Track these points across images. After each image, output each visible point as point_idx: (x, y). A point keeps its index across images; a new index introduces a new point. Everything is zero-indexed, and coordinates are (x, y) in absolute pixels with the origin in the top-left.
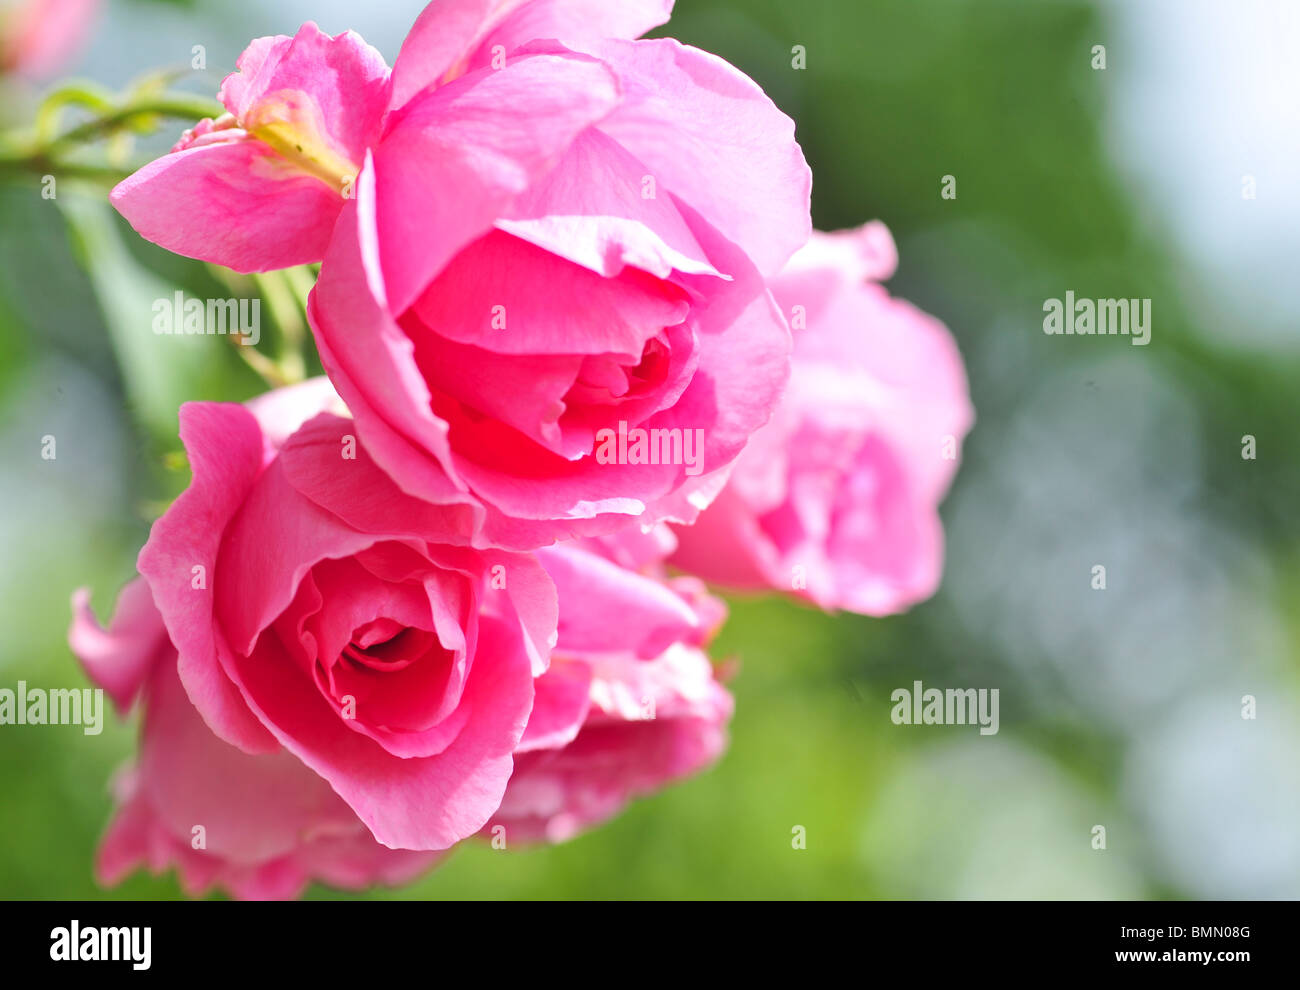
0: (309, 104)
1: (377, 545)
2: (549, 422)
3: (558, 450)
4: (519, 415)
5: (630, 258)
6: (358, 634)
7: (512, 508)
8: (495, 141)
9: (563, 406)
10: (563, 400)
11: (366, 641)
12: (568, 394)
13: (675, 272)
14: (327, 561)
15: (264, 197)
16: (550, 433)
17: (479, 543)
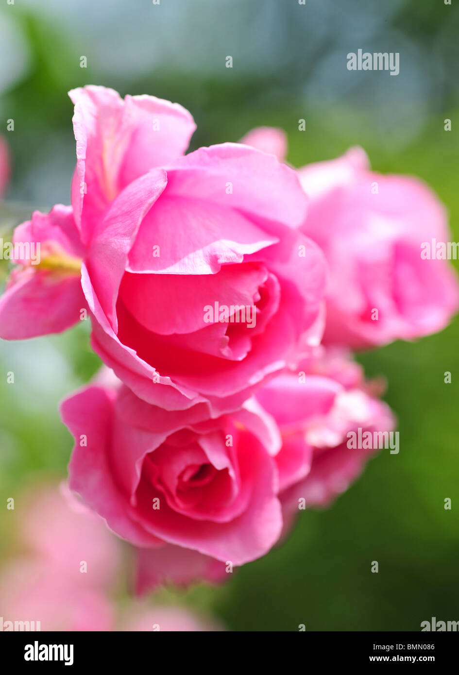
0: (56, 245)
1: (168, 438)
2: (224, 347)
3: (233, 359)
4: (210, 349)
5: (222, 261)
6: (180, 477)
7: (222, 393)
8: (120, 231)
9: (227, 337)
10: (226, 335)
11: (186, 478)
12: (227, 331)
13: (246, 256)
14: (149, 455)
15: (54, 295)
16: (226, 352)
17: (214, 415)
